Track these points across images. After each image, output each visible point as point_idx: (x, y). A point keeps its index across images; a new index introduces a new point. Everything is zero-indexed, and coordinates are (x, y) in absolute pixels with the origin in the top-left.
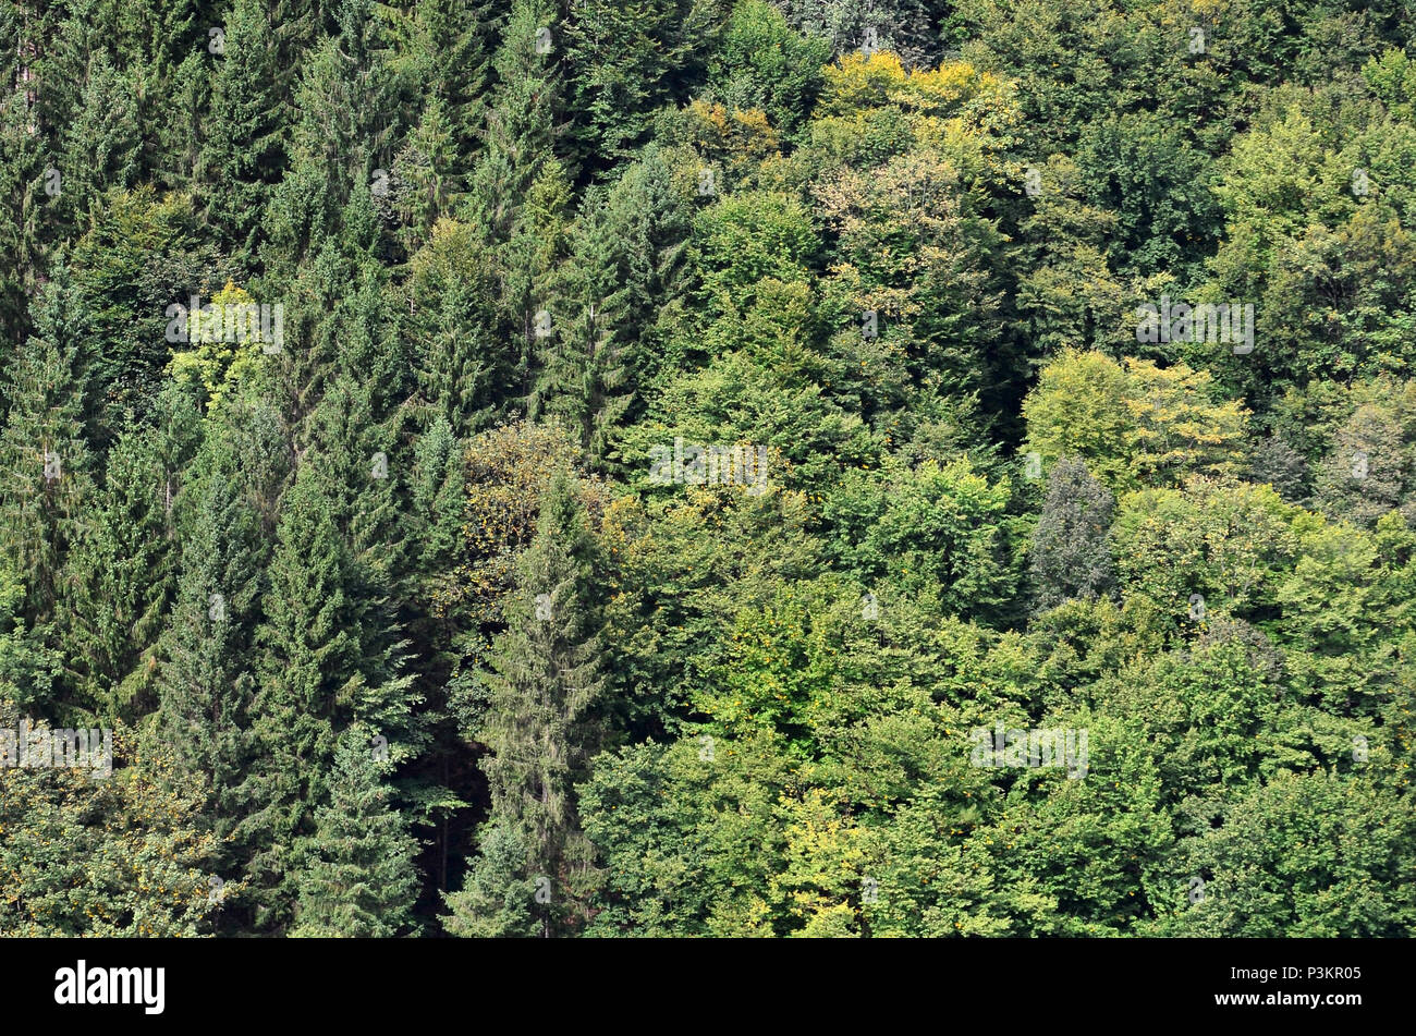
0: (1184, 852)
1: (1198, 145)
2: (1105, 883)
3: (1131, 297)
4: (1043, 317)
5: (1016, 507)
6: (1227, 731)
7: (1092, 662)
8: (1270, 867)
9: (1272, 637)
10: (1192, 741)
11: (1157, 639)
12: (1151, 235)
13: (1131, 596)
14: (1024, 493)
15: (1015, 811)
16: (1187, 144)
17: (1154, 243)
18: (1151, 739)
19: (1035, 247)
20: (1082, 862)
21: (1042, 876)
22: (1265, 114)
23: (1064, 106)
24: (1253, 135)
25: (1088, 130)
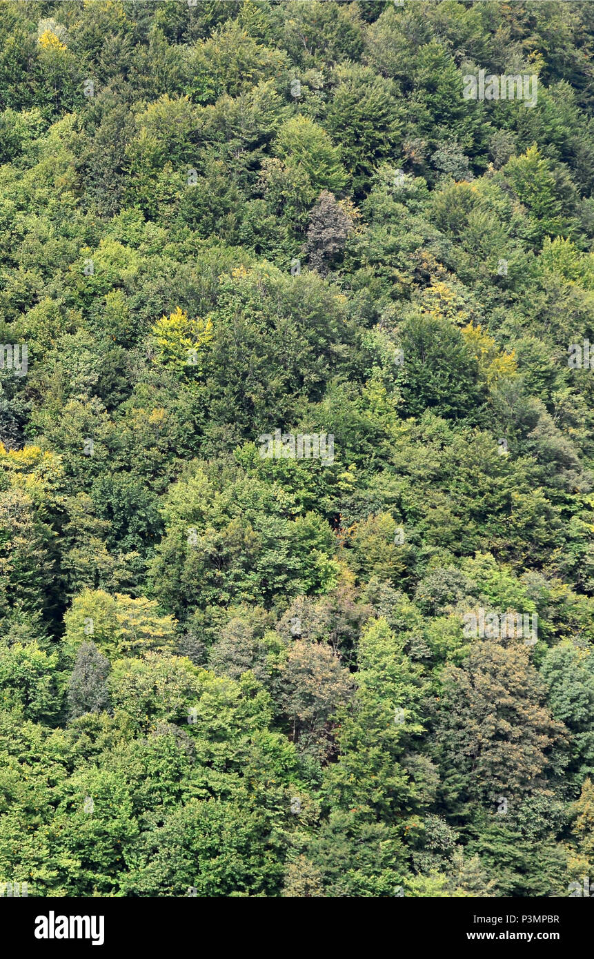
0: (144, 839)
1: (151, 489)
2: (105, 854)
3: (118, 564)
4: (74, 573)
5: (60, 668)
6: (165, 779)
7: (99, 744)
8: (187, 847)
9: (188, 733)
10: (149, 783)
11: (130, 733)
12: (128, 533)
13: (118, 711)
14: (64, 661)
15: (60, 818)
16: (146, 488)
17: (129, 537)
18: (128, 782)
19: (70, 538)
20: (93, 843)
21: (73, 850)
22: (185, 473)
23: (85, 469)
24: (179, 484)
25: (97, 481)
